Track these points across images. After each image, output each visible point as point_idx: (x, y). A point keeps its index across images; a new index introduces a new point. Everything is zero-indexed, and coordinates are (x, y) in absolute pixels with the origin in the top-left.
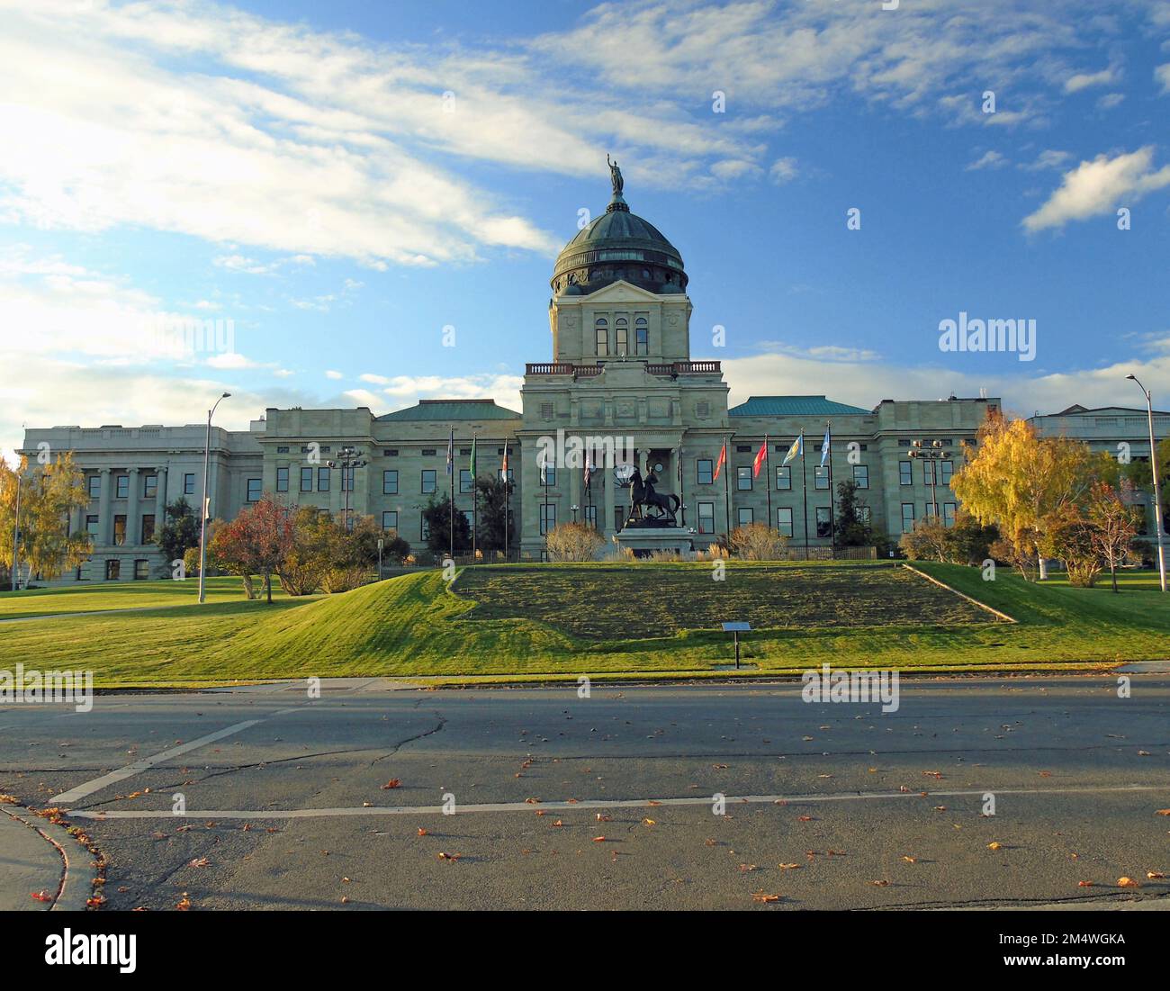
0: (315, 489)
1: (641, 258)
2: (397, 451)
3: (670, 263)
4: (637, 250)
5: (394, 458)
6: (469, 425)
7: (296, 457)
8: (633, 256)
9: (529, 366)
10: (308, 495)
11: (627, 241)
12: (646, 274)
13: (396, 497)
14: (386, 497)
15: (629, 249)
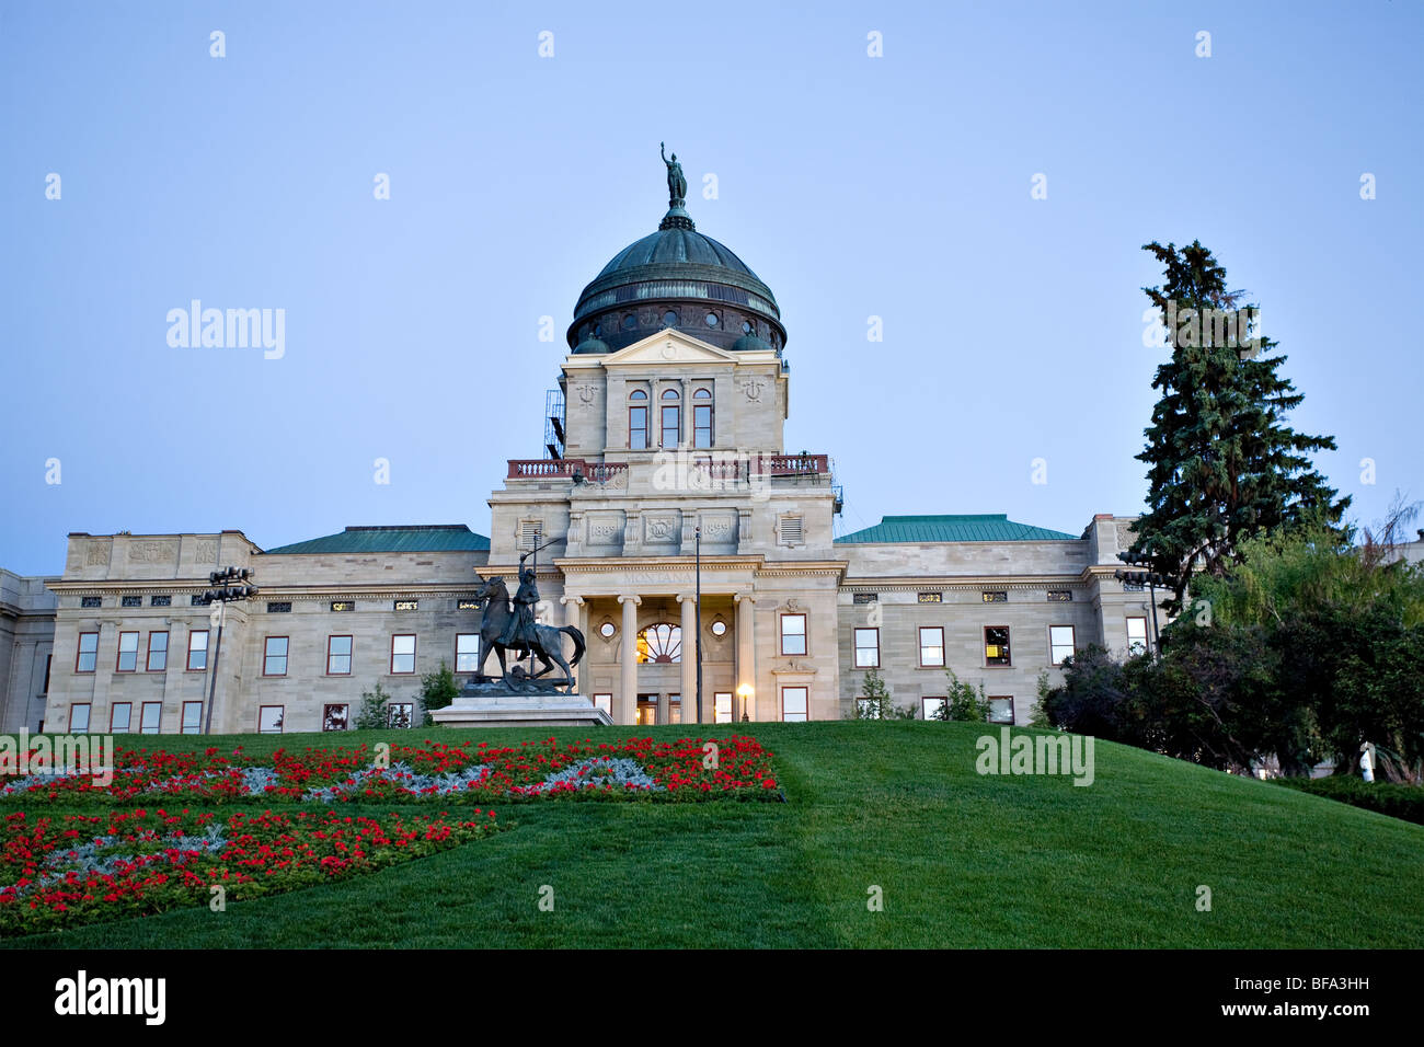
0: (141, 668)
1: (703, 294)
2: (289, 604)
3: (753, 304)
4: (697, 282)
5: (286, 615)
6: (411, 560)
7: (111, 614)
8: (690, 291)
9: (513, 464)
10: (128, 679)
11: (682, 267)
12: (712, 320)
13: (286, 681)
14: (267, 682)
15: (684, 280)
